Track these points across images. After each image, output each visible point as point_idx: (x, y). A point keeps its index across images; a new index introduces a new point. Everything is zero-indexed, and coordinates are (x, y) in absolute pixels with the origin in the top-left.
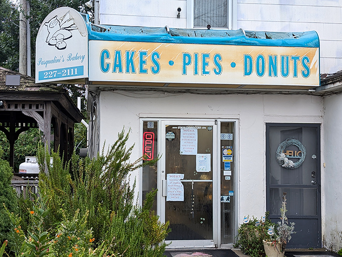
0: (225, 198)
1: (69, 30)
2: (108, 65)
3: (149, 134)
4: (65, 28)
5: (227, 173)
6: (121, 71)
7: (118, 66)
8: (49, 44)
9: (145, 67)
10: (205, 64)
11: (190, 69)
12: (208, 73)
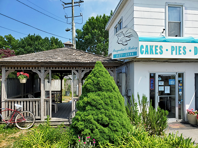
0: (180, 102)
1: (129, 37)
2: (143, 51)
3: (152, 79)
4: (127, 37)
5: (181, 93)
6: (148, 53)
7: (147, 52)
8: (119, 43)
9: (157, 52)
10: (180, 50)
11: (174, 52)
12: (181, 54)
